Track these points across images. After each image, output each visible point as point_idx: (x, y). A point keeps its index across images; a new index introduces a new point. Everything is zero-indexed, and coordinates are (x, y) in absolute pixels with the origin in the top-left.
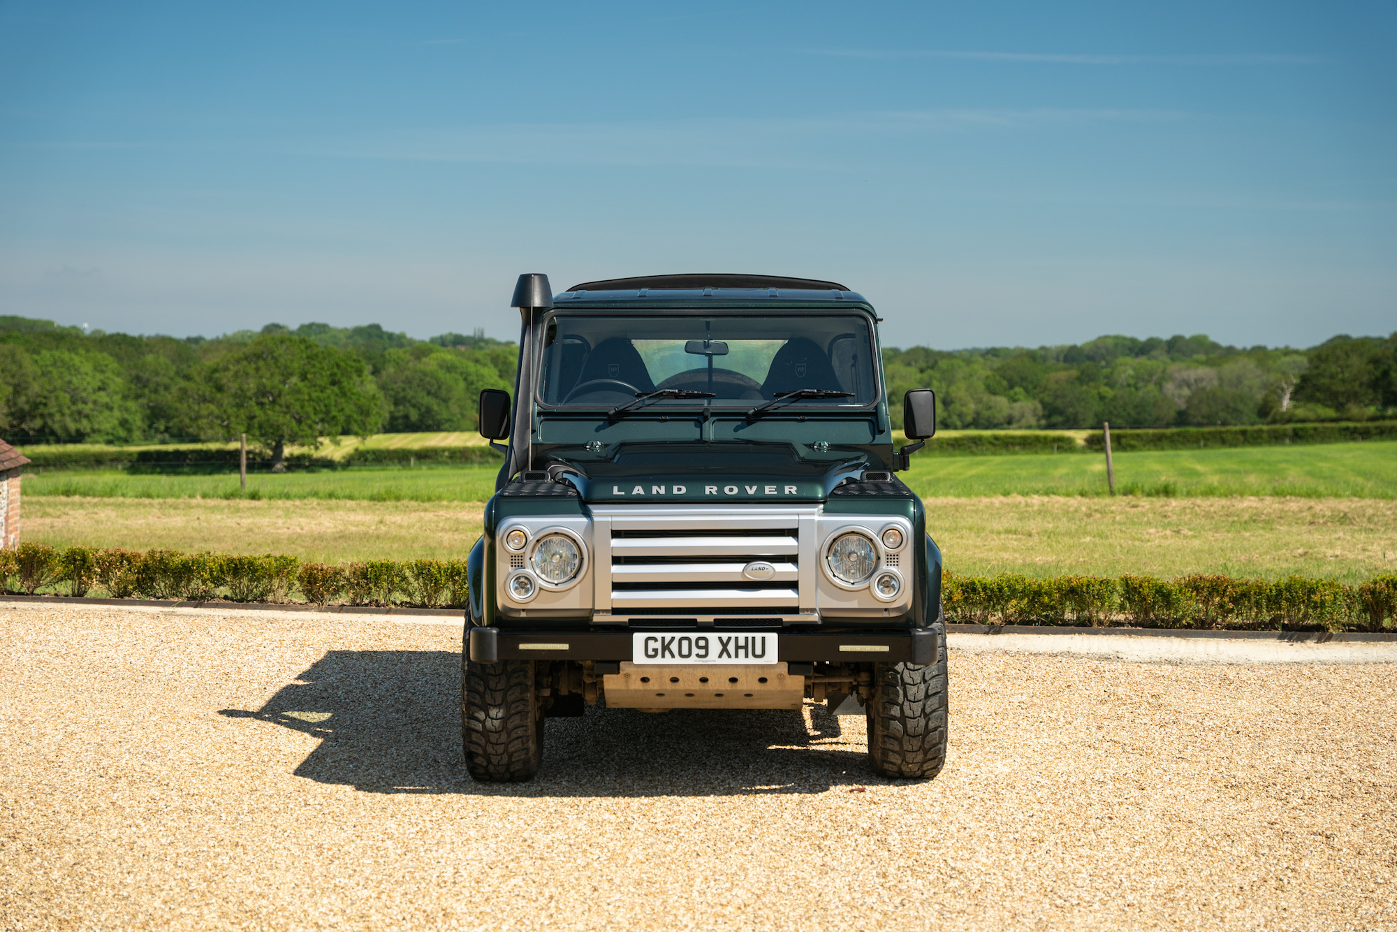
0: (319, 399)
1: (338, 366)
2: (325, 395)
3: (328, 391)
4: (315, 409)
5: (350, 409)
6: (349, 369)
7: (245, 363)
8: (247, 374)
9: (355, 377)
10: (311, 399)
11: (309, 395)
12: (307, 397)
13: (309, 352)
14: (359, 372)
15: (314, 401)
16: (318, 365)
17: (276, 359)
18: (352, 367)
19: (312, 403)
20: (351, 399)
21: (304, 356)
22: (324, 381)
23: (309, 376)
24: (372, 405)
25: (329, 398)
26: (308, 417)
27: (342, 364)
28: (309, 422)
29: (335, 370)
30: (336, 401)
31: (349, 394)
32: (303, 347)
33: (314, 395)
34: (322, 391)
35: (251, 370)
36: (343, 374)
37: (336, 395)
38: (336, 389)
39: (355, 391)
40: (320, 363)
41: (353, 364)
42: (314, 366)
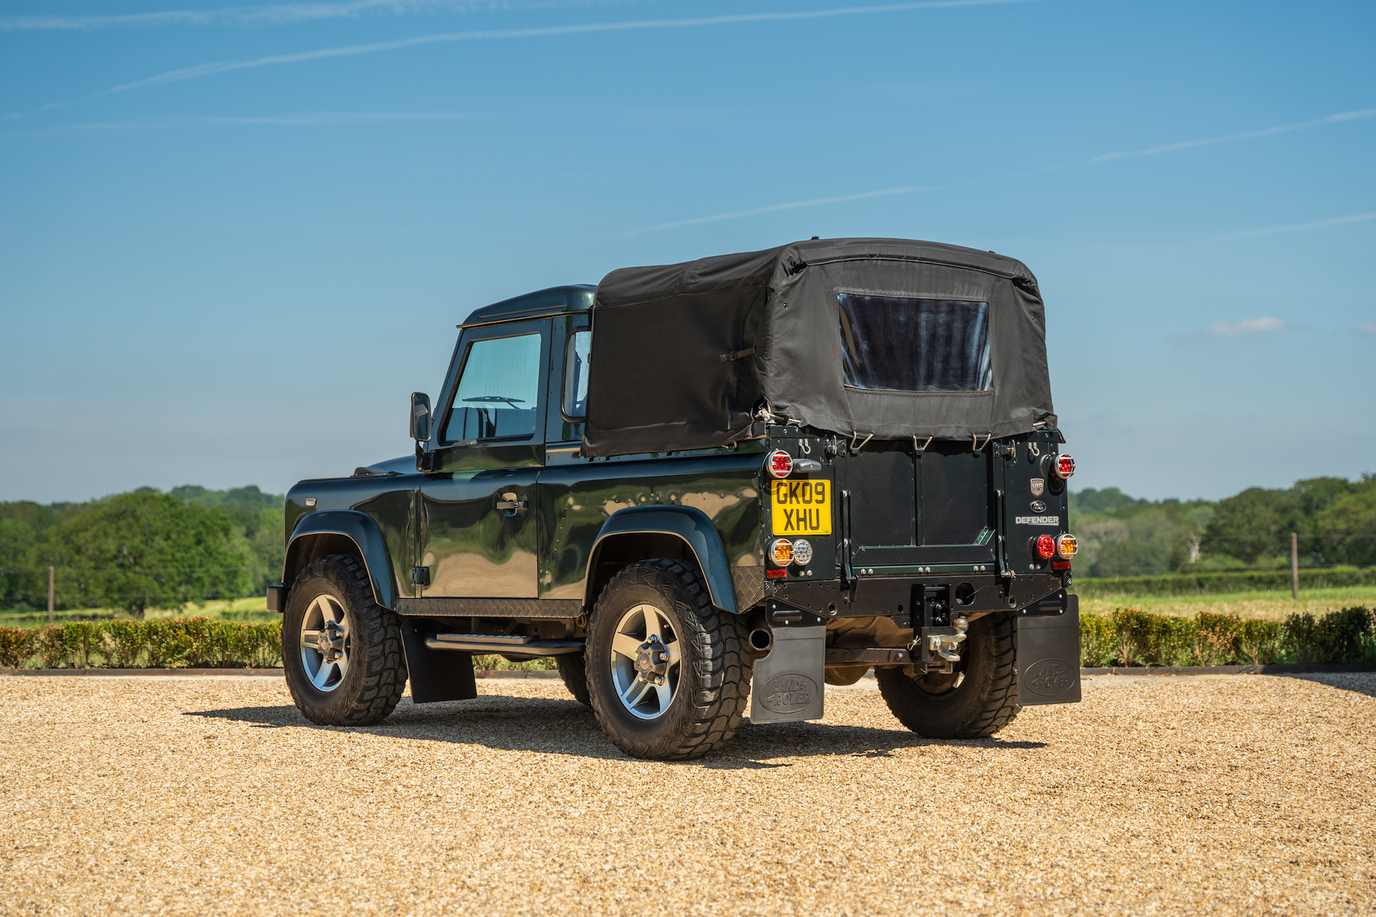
0: (183, 559)
1: (203, 523)
2: (189, 555)
3: (193, 551)
4: (178, 568)
5: (216, 570)
6: (215, 528)
7: (105, 523)
8: (106, 534)
9: (221, 535)
10: (174, 559)
11: (173, 555)
12: (169, 557)
13: (173, 510)
14: (226, 531)
15: (177, 561)
16: (182, 524)
17: (137, 519)
18: (218, 525)
19: (175, 564)
20: (216, 559)
21: (168, 514)
22: (190, 541)
23: (173, 536)
24: (240, 564)
25: (193, 558)
26: (172, 579)
27: (209, 522)
28: (172, 584)
29: (201, 529)
30: (201, 561)
31: (215, 554)
32: (166, 505)
33: (178, 555)
34: (186, 552)
35: (111, 531)
36: (208, 533)
37: (202, 555)
38: (201, 549)
39: (221, 550)
40: (184, 522)
41: (219, 522)
42: (178, 525)
